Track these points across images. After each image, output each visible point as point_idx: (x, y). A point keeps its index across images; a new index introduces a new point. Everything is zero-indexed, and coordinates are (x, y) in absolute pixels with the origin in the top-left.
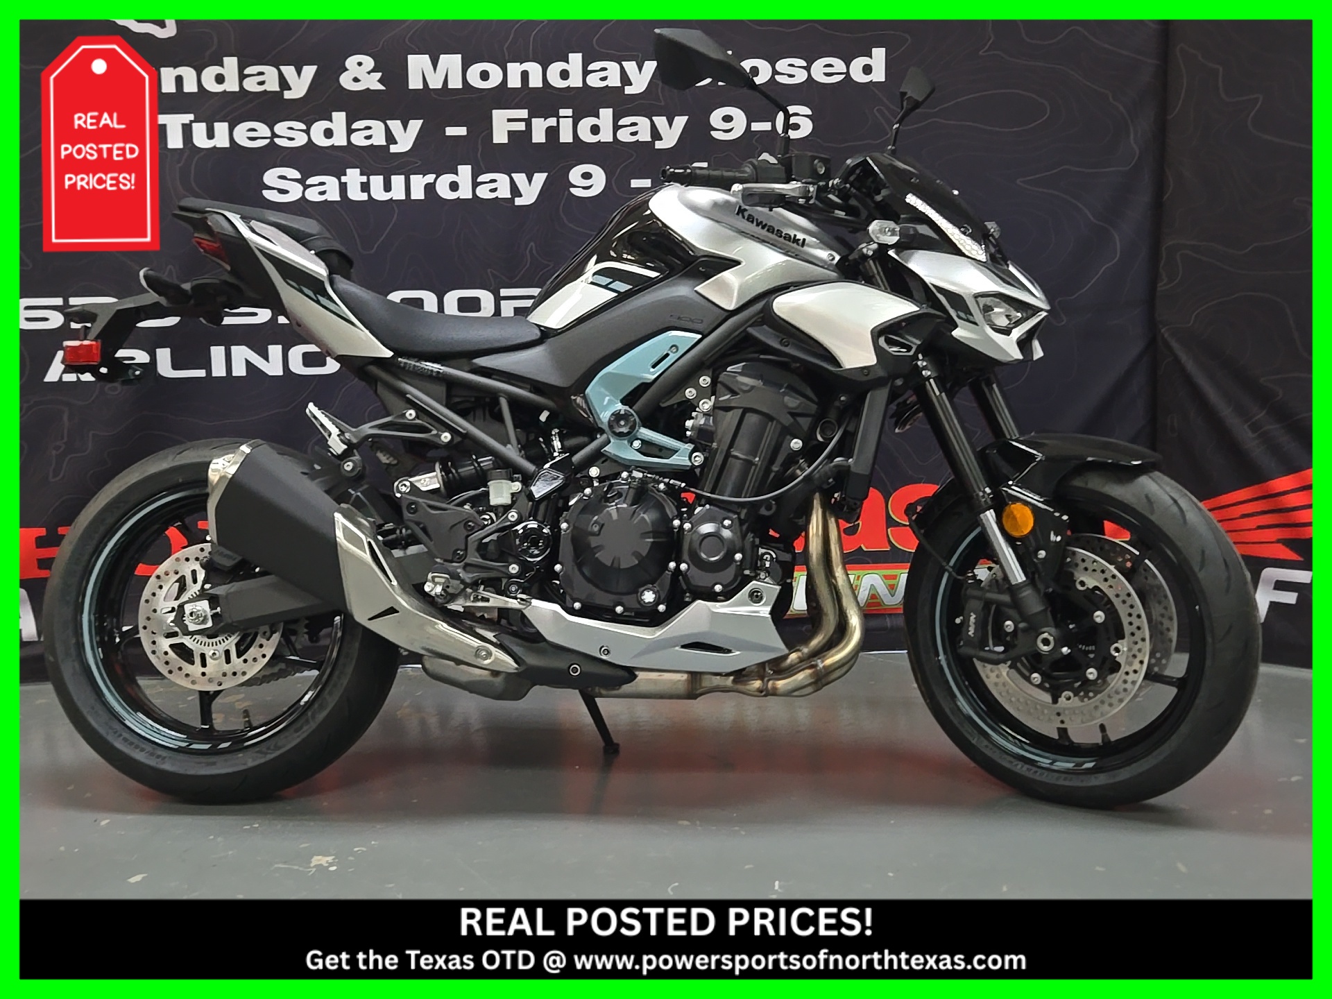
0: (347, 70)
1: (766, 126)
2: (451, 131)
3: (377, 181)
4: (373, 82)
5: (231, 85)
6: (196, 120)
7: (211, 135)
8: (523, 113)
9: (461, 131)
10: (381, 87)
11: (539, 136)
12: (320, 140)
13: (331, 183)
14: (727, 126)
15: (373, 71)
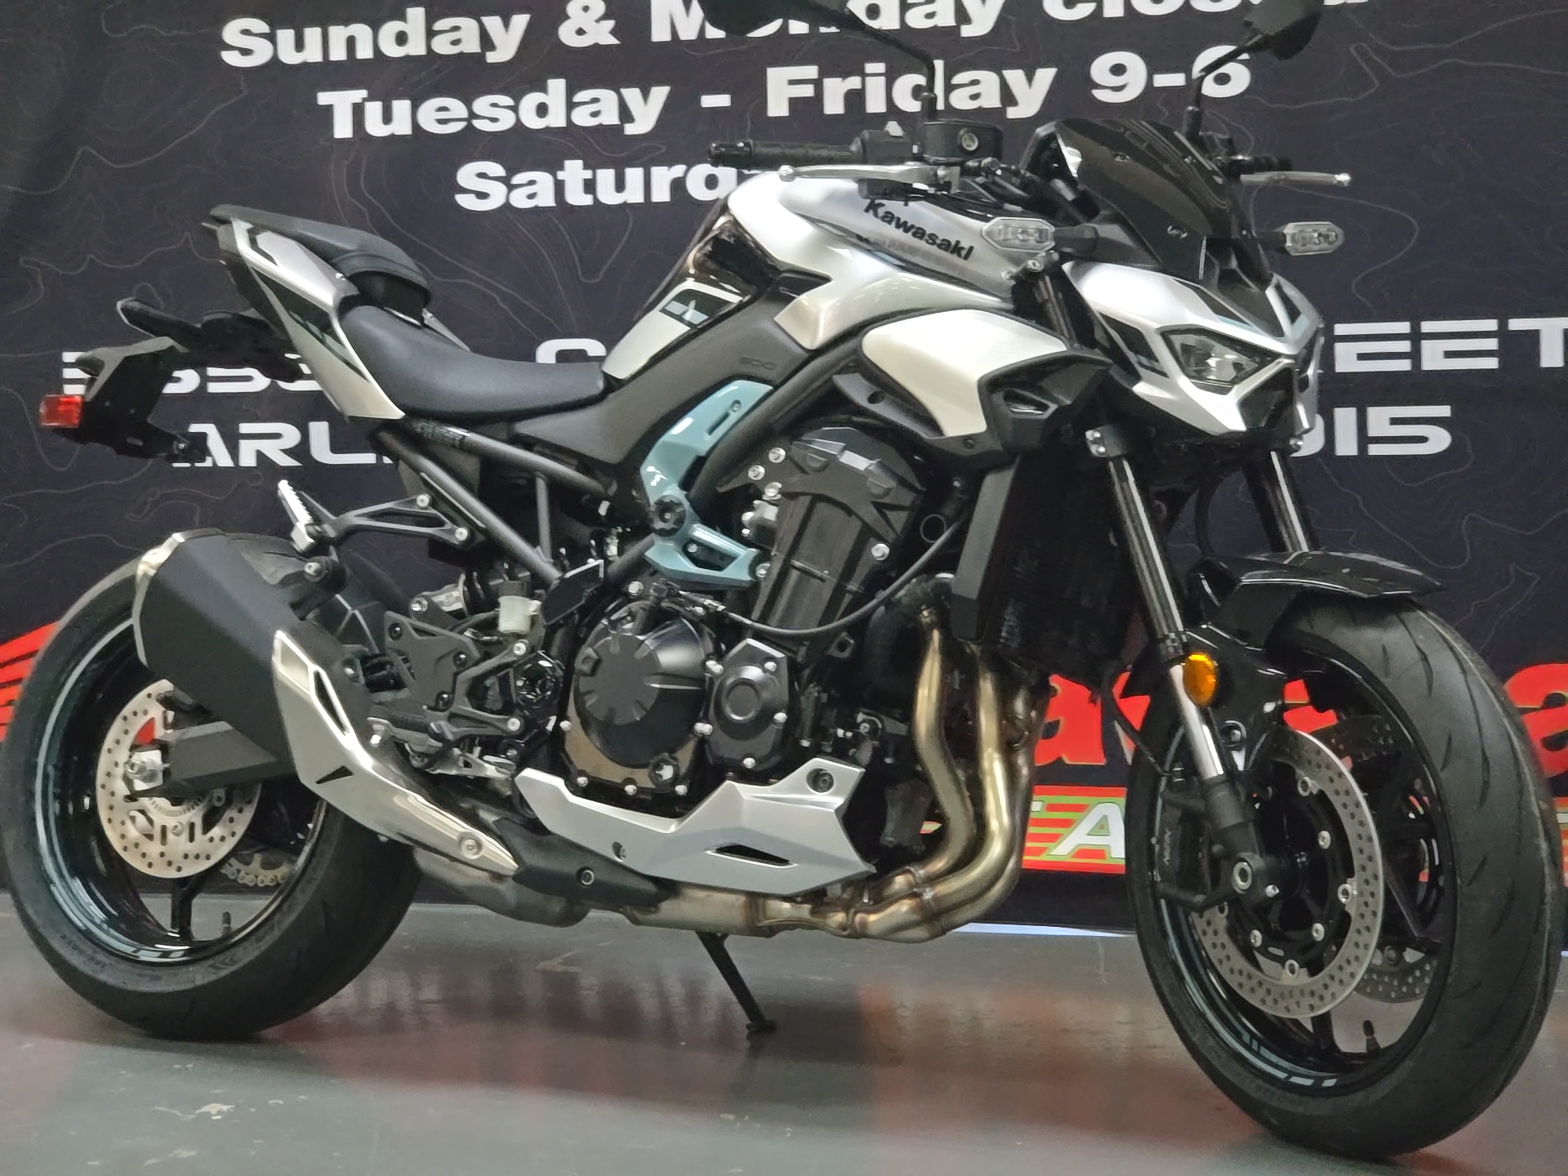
0: (567, 17)
1: (1177, 80)
2: (709, 101)
3: (606, 177)
4: (603, 34)
5: (416, 47)
6: (371, 98)
7: (387, 118)
8: (811, 71)
9: (722, 100)
10: (614, 41)
11: (834, 105)
12: (532, 122)
13: (544, 181)
14: (1117, 81)
15: (605, 17)
